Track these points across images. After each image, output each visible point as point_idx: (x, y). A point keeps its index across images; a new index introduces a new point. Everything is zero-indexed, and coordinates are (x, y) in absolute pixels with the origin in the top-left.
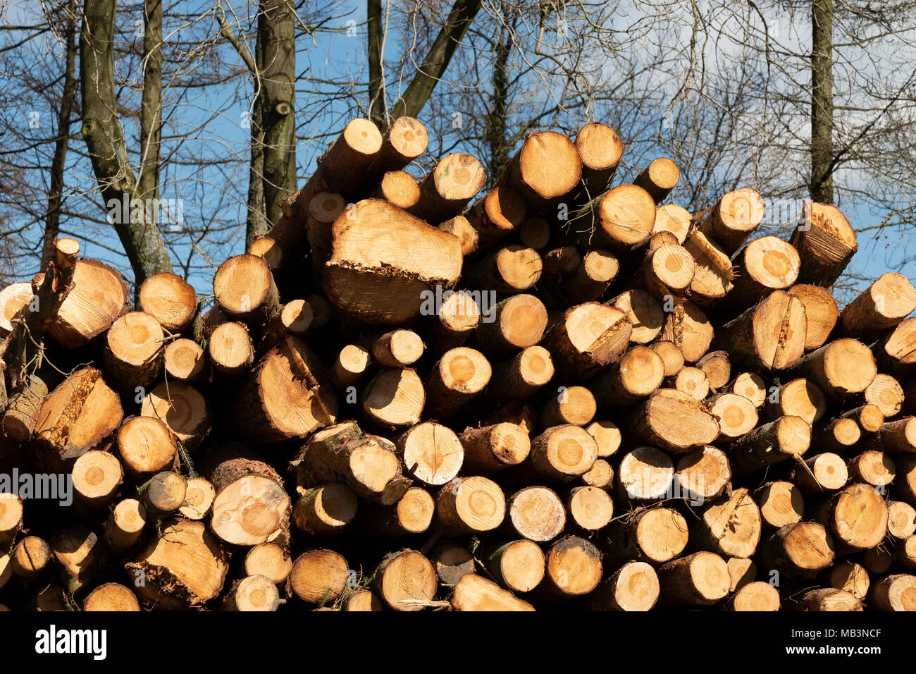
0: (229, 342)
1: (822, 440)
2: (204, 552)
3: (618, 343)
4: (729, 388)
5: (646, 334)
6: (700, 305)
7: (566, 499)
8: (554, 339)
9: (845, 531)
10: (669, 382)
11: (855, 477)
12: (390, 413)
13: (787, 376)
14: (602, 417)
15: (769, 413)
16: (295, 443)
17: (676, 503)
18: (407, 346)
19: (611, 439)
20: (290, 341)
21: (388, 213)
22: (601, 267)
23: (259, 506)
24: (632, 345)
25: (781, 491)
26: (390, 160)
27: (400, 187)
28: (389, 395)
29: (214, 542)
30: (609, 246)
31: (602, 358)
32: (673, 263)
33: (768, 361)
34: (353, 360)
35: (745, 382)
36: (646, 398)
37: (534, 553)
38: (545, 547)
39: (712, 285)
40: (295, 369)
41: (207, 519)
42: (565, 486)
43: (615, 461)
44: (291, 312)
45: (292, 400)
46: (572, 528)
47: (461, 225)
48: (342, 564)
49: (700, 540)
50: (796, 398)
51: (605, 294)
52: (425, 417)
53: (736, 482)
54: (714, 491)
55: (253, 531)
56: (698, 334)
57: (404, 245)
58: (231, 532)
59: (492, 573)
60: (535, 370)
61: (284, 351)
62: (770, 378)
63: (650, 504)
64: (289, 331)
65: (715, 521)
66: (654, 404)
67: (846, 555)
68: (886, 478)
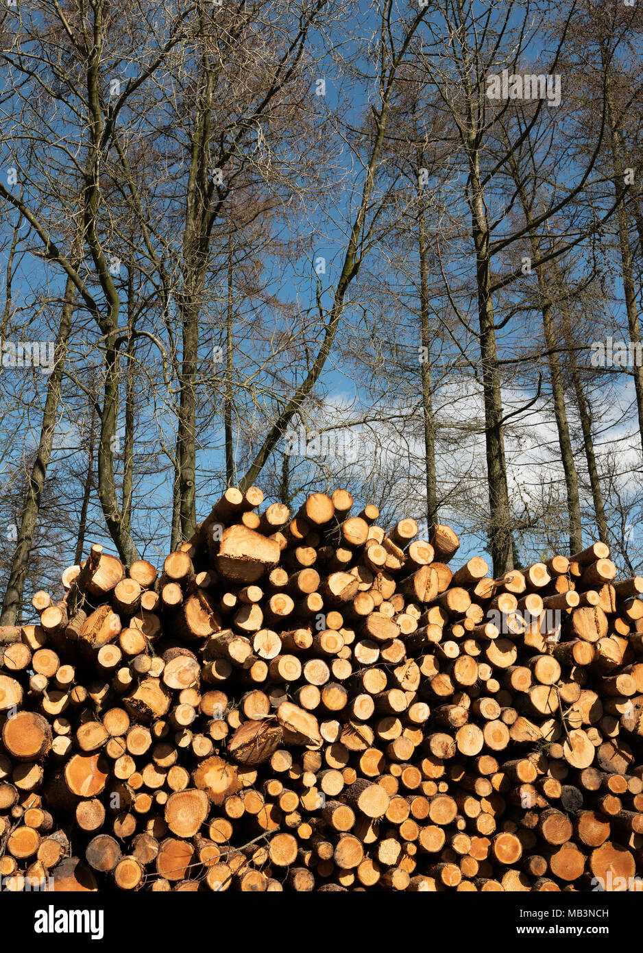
0: (171, 592)
1: (447, 635)
2: (160, 693)
3: (353, 591)
4: (404, 611)
5: (365, 587)
6: (390, 573)
7: (330, 665)
8: (323, 589)
9: (459, 678)
10: (376, 609)
11: (463, 652)
12: (247, 625)
13: (431, 605)
14: (346, 625)
15: (423, 622)
16: (202, 640)
17: (381, 664)
18: (255, 593)
19: (350, 636)
20: (200, 592)
21: (246, 531)
22: (344, 556)
23: (186, 670)
24: (359, 592)
25: (429, 659)
26: (246, 507)
27: (251, 519)
28: (246, 617)
29: (164, 687)
30: (348, 545)
31: (346, 598)
32: (377, 553)
33: (422, 599)
34: (230, 600)
35: (411, 608)
36: (366, 617)
37: (316, 691)
38: (320, 688)
39: (395, 563)
40: (202, 605)
41: (161, 677)
42: (329, 659)
43: (352, 646)
44: (200, 578)
45: (201, 619)
46: (333, 678)
47: (279, 537)
48: (225, 698)
49: (393, 683)
50: (434, 615)
51: (346, 568)
52: (263, 627)
53: (409, 655)
54: (398, 660)
55: (183, 682)
56: (388, 586)
57: (253, 546)
58: (172, 683)
59: (296, 701)
60: (315, 604)
61: (197, 596)
62: (423, 607)
63: (369, 666)
64: (199, 587)
65: (399, 674)
66: (370, 619)
67: (459, 689)
68: (477, 652)
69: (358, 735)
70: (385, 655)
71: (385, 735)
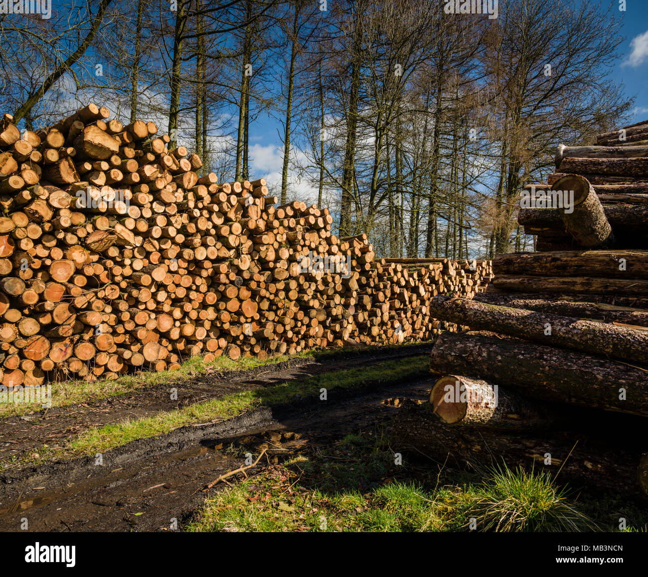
0: (52, 154)
1: (196, 207)
2: (46, 208)
3: (155, 176)
4: (176, 191)
5: (160, 175)
6: (173, 173)
7: (141, 210)
8: (140, 171)
9: (199, 226)
10: (165, 187)
11: (201, 215)
12: (97, 182)
13: (189, 191)
14: (151, 192)
15: (185, 198)
16: (68, 184)
17: (165, 214)
18: (105, 166)
19: (151, 198)
20: (69, 158)
21: (99, 131)
22: (151, 157)
23: (63, 199)
24: (157, 178)
25: (185, 215)
26: (99, 117)
27: (101, 124)
28: (97, 177)
29: (50, 206)
30: (154, 153)
31: (152, 179)
32: (168, 160)
33: (186, 187)
34: (88, 166)
35: (180, 190)
36: (161, 190)
37: (133, 221)
38: (135, 220)
39: (174, 167)
40: (70, 165)
41: (47, 200)
42: (141, 206)
43: (151, 203)
44: (70, 150)
45: (68, 173)
46: (142, 216)
47: (118, 138)
48: (84, 217)
49: (169, 223)
50: (190, 195)
51: (151, 163)
52: (105, 185)
53: (178, 212)
54: (173, 213)
55: (61, 205)
56: (169, 178)
57: (104, 140)
58: (55, 204)
59: (123, 224)
60: (136, 178)
61: (67, 160)
62: (185, 190)
63: (159, 214)
64: (69, 155)
65: (173, 220)
66: (163, 191)
67: (198, 230)
68: (208, 216)
69: (152, 244)
70: (167, 210)
71: (163, 247)
